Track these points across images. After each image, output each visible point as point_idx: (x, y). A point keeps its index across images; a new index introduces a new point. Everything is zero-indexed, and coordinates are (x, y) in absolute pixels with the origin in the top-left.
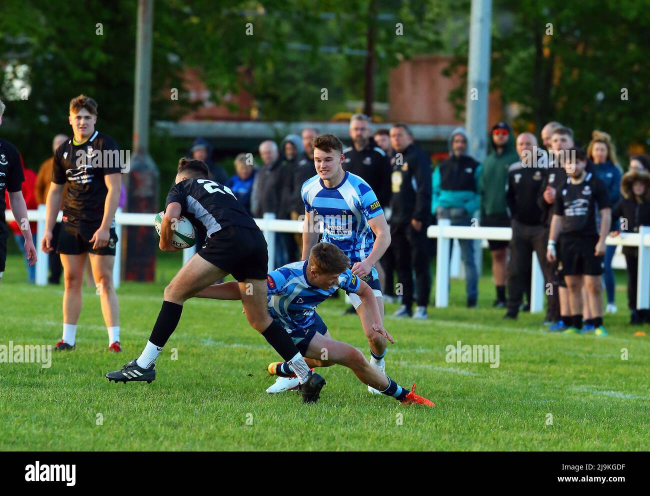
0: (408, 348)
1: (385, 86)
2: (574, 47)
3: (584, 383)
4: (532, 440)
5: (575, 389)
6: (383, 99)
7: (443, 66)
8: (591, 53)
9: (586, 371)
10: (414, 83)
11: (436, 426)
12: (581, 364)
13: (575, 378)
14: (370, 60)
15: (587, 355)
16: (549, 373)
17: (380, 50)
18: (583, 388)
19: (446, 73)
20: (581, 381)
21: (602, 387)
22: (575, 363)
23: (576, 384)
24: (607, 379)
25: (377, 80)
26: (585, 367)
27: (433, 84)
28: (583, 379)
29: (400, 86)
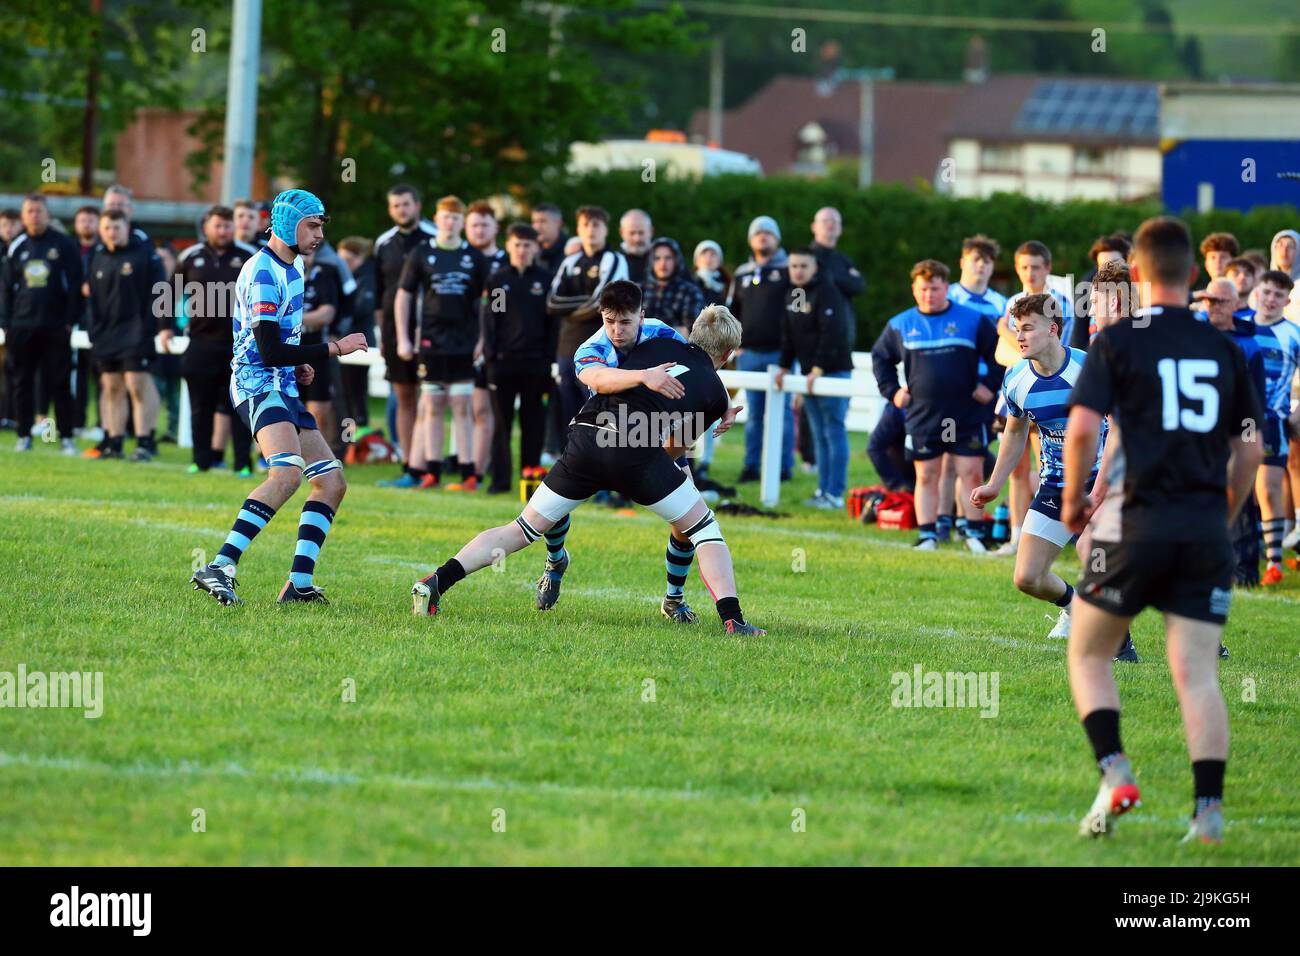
0: (147, 500)
1: (109, 148)
2: (368, 103)
3: (385, 552)
4: (320, 627)
5: (372, 559)
6: (107, 166)
7: (188, 123)
8: (389, 109)
9: (387, 537)
10: (150, 144)
11: (190, 606)
12: (381, 527)
13: (373, 545)
14: (90, 115)
15: (388, 515)
16: (338, 538)
17: (104, 102)
18: (382, 559)
19: (192, 132)
20: (380, 549)
21: (410, 558)
22: (372, 525)
23: (374, 553)
24: (415, 546)
25: (99, 141)
26: (384, 530)
27: (174, 146)
28: (384, 546)
29: (130, 147)
